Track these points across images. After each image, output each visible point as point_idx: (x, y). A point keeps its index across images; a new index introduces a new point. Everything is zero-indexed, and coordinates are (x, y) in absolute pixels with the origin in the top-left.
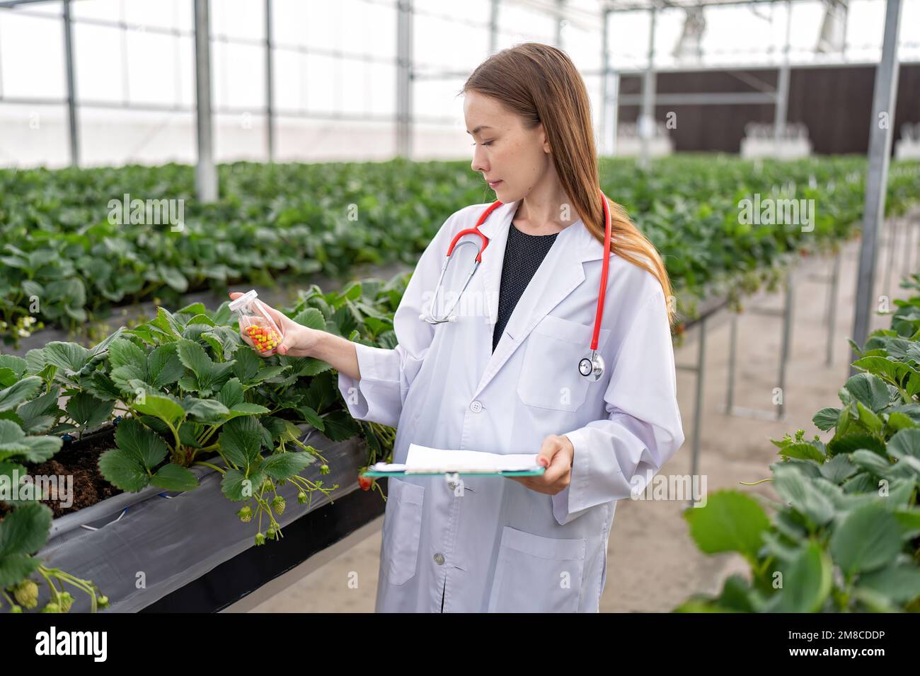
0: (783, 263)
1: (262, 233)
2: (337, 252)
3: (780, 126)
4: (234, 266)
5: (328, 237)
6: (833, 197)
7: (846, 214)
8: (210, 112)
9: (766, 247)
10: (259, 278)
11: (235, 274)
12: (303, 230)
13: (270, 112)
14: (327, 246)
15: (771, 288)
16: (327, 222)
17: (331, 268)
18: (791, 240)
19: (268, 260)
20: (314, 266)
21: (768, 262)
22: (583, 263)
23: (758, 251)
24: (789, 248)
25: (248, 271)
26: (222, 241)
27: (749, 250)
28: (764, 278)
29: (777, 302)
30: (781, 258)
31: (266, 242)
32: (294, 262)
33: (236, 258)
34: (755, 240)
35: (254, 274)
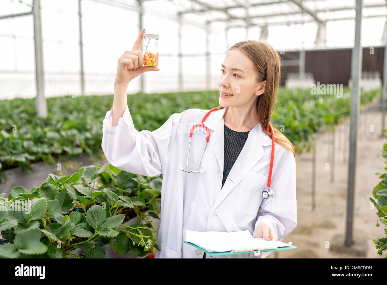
0: (313, 139)
1: (51, 134)
2: (92, 142)
3: (302, 74)
4: (32, 154)
5: (88, 135)
6: (331, 105)
7: (338, 113)
8: (43, 73)
9: (305, 132)
10: (47, 159)
11: (32, 158)
12: (75, 132)
13: (82, 73)
14: (87, 139)
15: (308, 150)
16: (88, 127)
17: (89, 150)
18: (316, 128)
19: (53, 149)
20: (79, 151)
21: (306, 139)
22: (263, 147)
23: (302, 134)
24: (315, 131)
25: (41, 155)
26: (28, 140)
27: (297, 133)
28: (305, 146)
29: (310, 156)
30: (312, 136)
31: (53, 139)
32: (67, 149)
33: (35, 149)
34: (300, 129)
35: (44, 157)
